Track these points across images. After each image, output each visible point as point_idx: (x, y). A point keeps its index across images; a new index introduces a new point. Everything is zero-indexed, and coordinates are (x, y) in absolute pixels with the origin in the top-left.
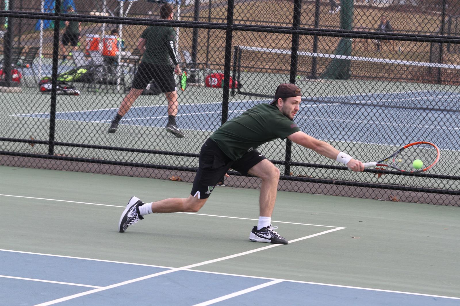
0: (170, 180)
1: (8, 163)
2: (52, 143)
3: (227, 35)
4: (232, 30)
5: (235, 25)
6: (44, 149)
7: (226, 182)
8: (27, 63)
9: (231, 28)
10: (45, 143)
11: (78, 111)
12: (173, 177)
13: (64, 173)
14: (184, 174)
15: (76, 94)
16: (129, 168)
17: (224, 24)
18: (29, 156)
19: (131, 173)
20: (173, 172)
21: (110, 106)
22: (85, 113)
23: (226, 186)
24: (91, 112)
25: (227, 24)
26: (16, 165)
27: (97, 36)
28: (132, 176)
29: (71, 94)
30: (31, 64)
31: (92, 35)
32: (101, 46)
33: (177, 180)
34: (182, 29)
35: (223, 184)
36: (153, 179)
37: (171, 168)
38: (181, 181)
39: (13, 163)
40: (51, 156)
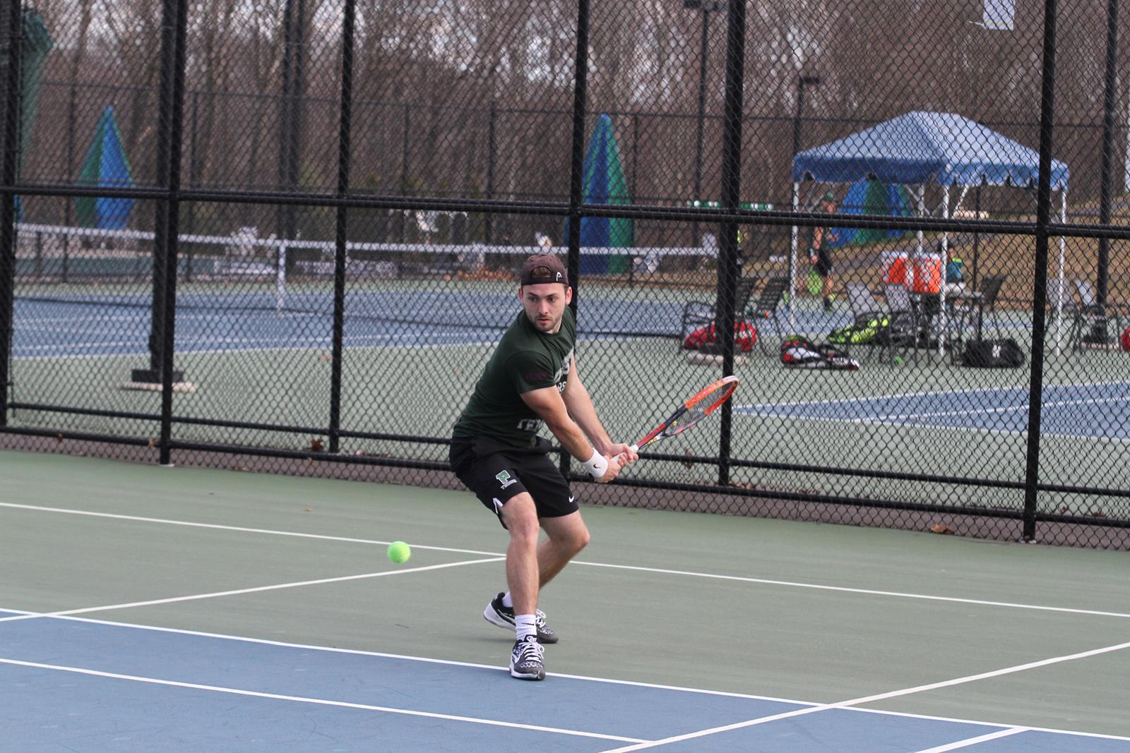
0: (932, 532)
1: (625, 500)
2: (724, 461)
3: (1037, 246)
4: (1048, 235)
5: (1053, 225)
6: (710, 474)
7: (1038, 535)
8: (768, 309)
9: (1045, 231)
10: (712, 461)
11: (864, 399)
12: (937, 526)
13: (730, 520)
14: (958, 519)
15: (851, 367)
16: (853, 509)
17: (1031, 224)
18: (684, 488)
19: (857, 519)
20: (937, 517)
21: (926, 387)
22: (878, 401)
23: (1039, 542)
24: (889, 400)
25: (1038, 223)
26: (639, 504)
27: (904, 255)
28: (858, 525)
29: (842, 368)
30: (774, 310)
31: (895, 255)
32: (910, 275)
33: (945, 532)
34: (1070, 240)
35: (1032, 538)
36: (899, 531)
37: (932, 509)
38: (953, 533)
39: (635, 501)
40: (724, 487)
